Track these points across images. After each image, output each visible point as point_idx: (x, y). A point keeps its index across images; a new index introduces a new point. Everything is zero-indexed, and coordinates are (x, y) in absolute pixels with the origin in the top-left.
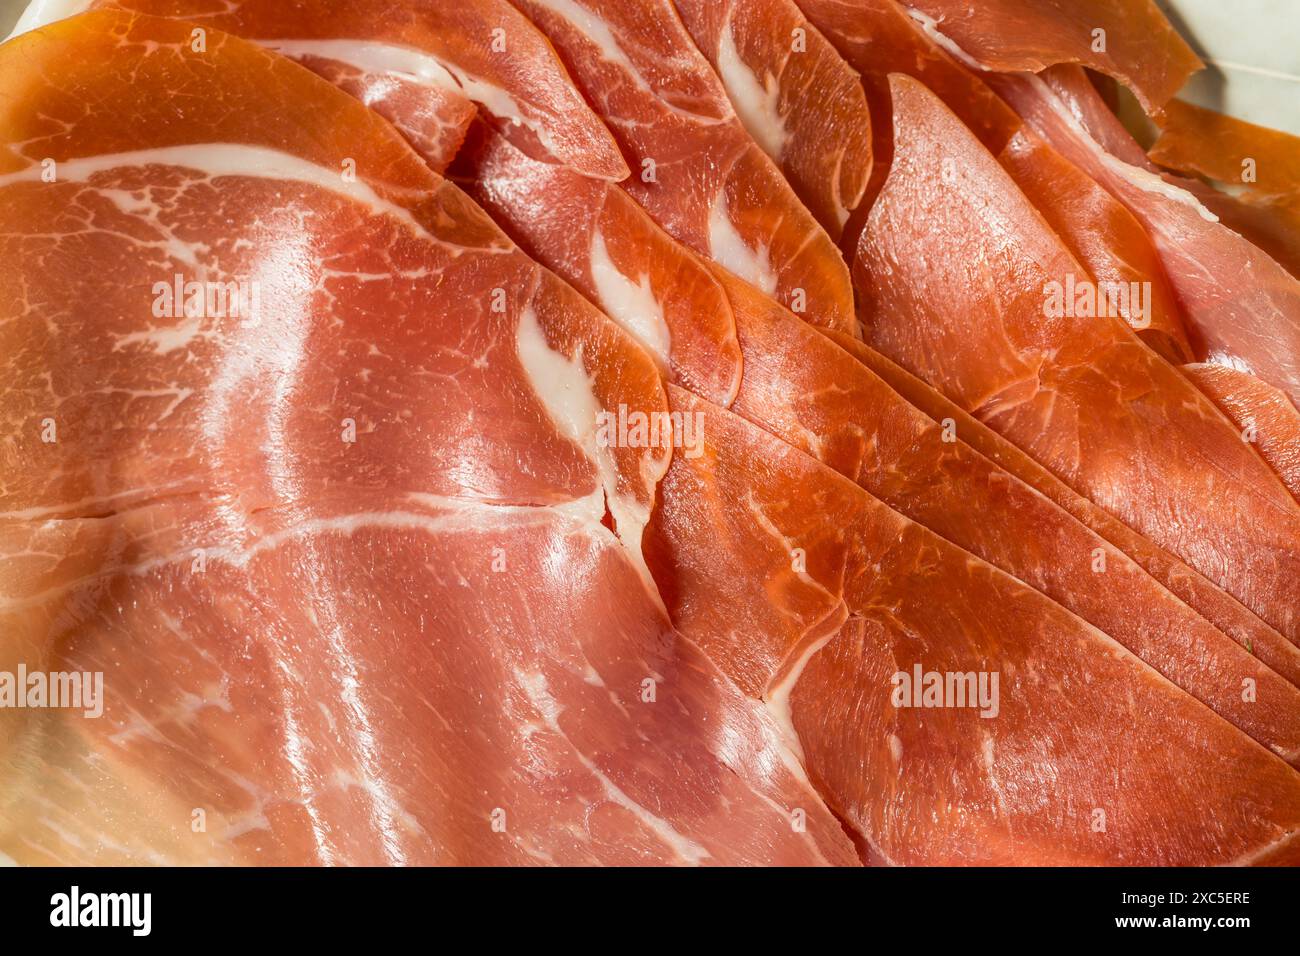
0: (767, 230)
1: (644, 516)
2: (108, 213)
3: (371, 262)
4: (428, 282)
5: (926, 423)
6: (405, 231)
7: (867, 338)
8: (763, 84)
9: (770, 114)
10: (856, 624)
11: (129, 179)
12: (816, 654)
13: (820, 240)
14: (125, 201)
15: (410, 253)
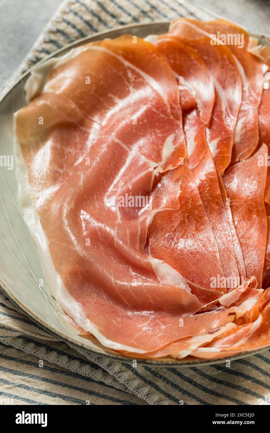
0: (222, 148)
1: (162, 171)
2: (126, 74)
3: (157, 109)
4: (163, 118)
5: (219, 193)
6: (167, 109)
7: (223, 177)
8: (242, 130)
9: (240, 135)
10: (179, 211)
11: (133, 72)
12: (168, 210)
13: (229, 156)
14: (130, 75)
15: (164, 112)
